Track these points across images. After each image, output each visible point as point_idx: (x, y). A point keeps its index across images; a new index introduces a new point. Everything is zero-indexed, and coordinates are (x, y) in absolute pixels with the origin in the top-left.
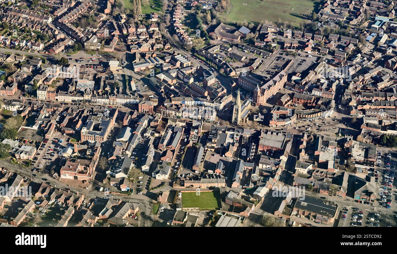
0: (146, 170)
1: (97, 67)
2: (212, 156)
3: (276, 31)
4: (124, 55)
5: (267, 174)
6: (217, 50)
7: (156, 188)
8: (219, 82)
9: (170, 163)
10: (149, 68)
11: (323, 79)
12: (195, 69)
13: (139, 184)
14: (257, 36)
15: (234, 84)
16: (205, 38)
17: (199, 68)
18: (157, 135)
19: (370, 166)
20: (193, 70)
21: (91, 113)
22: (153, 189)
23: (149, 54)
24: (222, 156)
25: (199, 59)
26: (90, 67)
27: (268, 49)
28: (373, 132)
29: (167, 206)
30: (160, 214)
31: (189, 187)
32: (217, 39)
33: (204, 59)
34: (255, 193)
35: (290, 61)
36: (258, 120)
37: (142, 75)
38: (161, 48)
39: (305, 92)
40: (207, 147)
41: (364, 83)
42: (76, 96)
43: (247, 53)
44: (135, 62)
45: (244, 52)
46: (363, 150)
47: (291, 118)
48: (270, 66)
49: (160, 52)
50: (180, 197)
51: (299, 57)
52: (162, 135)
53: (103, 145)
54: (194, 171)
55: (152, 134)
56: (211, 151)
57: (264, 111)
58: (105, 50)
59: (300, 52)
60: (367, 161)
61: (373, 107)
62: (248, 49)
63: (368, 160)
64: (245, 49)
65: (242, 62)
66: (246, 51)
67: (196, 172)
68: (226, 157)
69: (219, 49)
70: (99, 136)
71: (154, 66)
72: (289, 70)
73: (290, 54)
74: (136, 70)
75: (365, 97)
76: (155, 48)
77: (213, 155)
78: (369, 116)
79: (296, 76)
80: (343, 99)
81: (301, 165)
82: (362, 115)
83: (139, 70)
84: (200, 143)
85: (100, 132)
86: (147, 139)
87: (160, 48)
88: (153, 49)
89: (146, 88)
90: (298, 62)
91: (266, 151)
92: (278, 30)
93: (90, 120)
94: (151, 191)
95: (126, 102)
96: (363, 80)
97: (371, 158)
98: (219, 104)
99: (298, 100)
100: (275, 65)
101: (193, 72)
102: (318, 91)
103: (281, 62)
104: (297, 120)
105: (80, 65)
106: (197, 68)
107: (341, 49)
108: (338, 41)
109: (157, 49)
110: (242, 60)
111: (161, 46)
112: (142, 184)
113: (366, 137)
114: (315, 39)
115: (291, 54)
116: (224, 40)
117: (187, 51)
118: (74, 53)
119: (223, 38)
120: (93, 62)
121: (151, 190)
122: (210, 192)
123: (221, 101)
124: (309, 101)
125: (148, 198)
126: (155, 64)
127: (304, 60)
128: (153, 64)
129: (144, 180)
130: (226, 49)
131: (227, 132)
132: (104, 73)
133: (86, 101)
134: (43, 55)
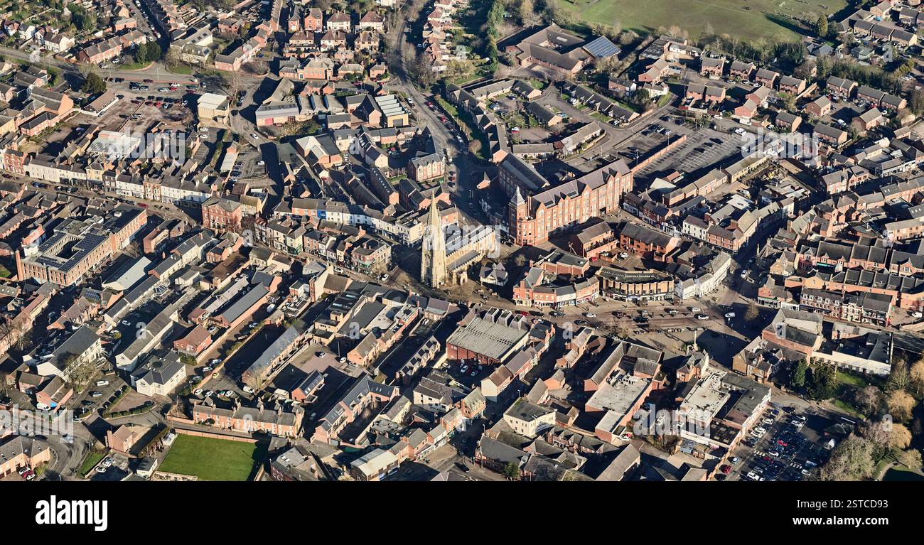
0: (125, 366)
1: (170, 106)
2: (315, 357)
3: (689, 58)
4: (256, 83)
5: (423, 420)
6: (500, 92)
7: (123, 413)
8: (455, 175)
9: (193, 358)
10: (297, 119)
11: (743, 195)
12: (409, 133)
13: (89, 399)
14: (627, 65)
15: (485, 183)
16: (487, 59)
17: (420, 132)
18: (205, 286)
19: (721, 441)
20: (401, 136)
21: (80, 214)
22: (113, 414)
23: (316, 86)
24: (338, 359)
25: (441, 110)
26: (155, 104)
27: (638, 103)
28: (785, 350)
29: (123, 460)
30: (94, 477)
31: (204, 424)
32: (520, 63)
33: (452, 111)
34: (356, 463)
35: (679, 137)
36: (492, 282)
37: (270, 137)
38: (358, 74)
39: (667, 224)
40: (314, 332)
41: (854, 218)
42: (69, 170)
43: (575, 108)
44: (269, 103)
45: (571, 103)
46: (723, 395)
47: (576, 286)
48: (619, 146)
49: (352, 83)
50: (167, 443)
51: (710, 130)
52: (216, 288)
53: (62, 293)
54: (241, 385)
55: (196, 284)
56: (321, 343)
57: (518, 259)
58: (217, 67)
59: (719, 117)
60: (721, 425)
61: (832, 286)
62: (582, 98)
63: (724, 423)
64: (575, 97)
65: (547, 128)
66: (576, 102)
67: (246, 389)
68: (348, 362)
69: (507, 90)
70: (56, 269)
71: (310, 117)
72: (660, 161)
73: (687, 121)
74: (261, 122)
75: (826, 256)
76: (341, 72)
77: (318, 354)
78: (811, 310)
79: (667, 180)
80: (758, 254)
81: (522, 411)
82: (792, 302)
83: (270, 124)
84: (303, 319)
85: (66, 260)
86: (180, 292)
87: (355, 74)
88: (335, 73)
89: (259, 170)
90: (697, 145)
91: (463, 361)
92: (697, 55)
93: (62, 229)
94: (107, 419)
95: (182, 197)
96: (852, 210)
97: (731, 419)
98: (407, 229)
99: (632, 243)
100: (631, 146)
101: (401, 143)
102: (698, 225)
103: (652, 140)
104: (601, 294)
105: (134, 97)
106: (416, 133)
107: (841, 121)
108: (850, 100)
109: (347, 74)
110: (550, 123)
111: (361, 68)
112: (96, 399)
113: (754, 362)
114: (781, 87)
115: (690, 122)
116: (536, 68)
117: (423, 87)
118: (138, 68)
119: (535, 64)
120: (170, 94)
121: (107, 415)
122: (250, 444)
123: (415, 222)
124: (658, 250)
125: (90, 434)
126: (316, 111)
127: (718, 141)
128: (311, 111)
129: (106, 391)
130: (524, 93)
131: (385, 301)
132: (179, 123)
133: (93, 184)
134: (62, 63)
